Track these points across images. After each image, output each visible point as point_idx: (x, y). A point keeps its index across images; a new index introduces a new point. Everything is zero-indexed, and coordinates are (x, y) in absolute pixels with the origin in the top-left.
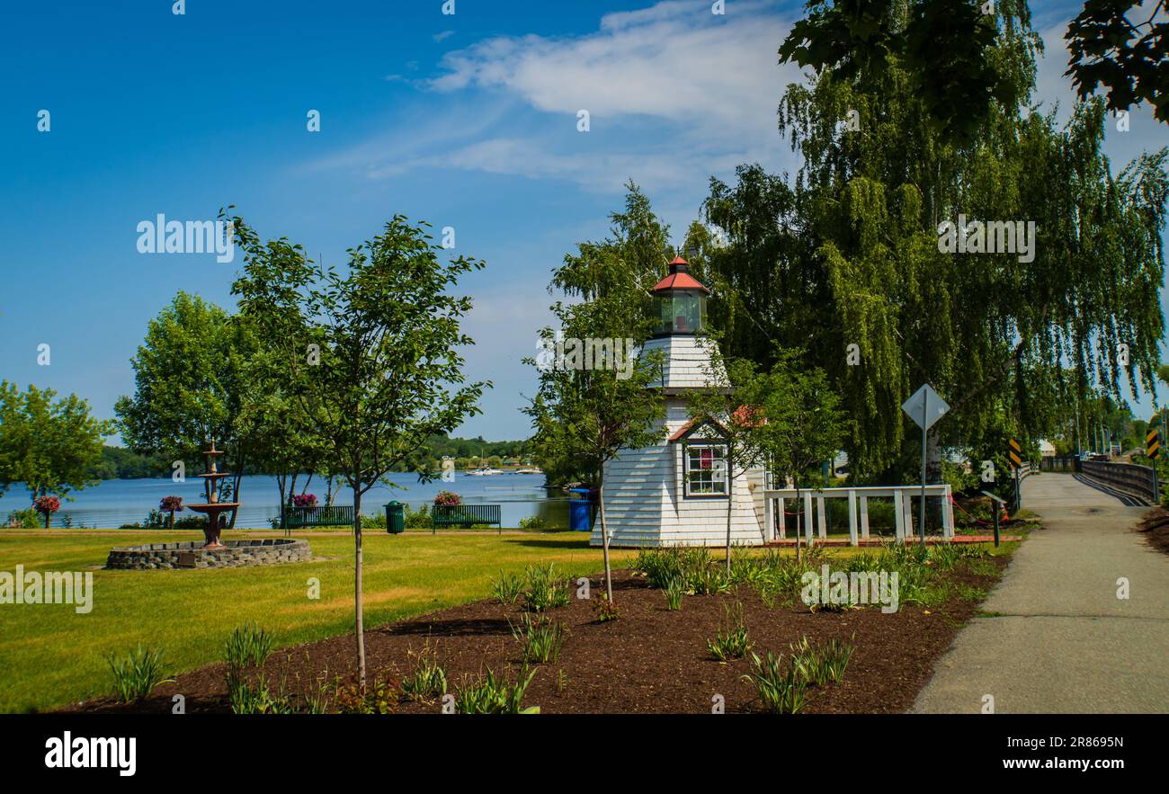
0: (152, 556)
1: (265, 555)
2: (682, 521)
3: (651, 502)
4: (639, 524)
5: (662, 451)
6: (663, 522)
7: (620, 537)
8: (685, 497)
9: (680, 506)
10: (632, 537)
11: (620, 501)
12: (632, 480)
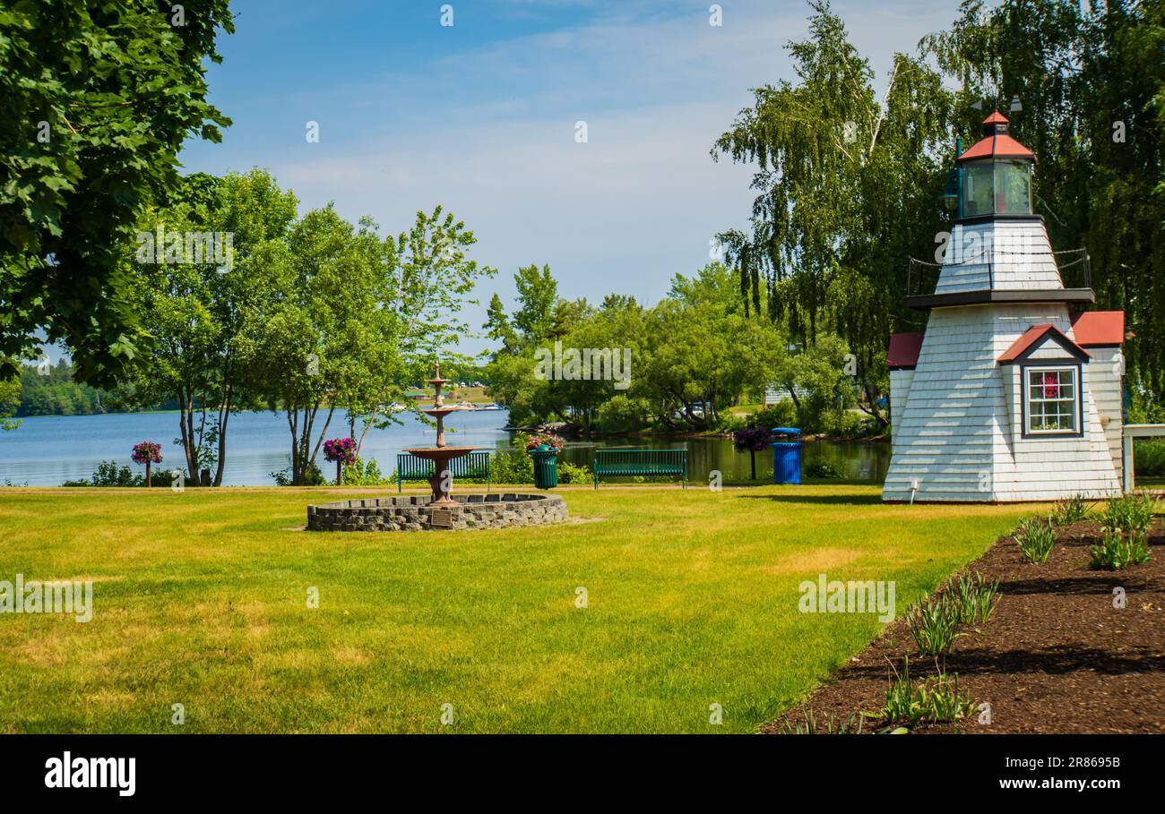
0: (392, 515)
1: (531, 514)
2: (1020, 467)
3: (975, 442)
4: (959, 471)
5: (988, 375)
6: (996, 468)
7: (929, 489)
8: (1024, 435)
9: (1017, 448)
10: (949, 489)
11: (926, 442)
12: (943, 414)
